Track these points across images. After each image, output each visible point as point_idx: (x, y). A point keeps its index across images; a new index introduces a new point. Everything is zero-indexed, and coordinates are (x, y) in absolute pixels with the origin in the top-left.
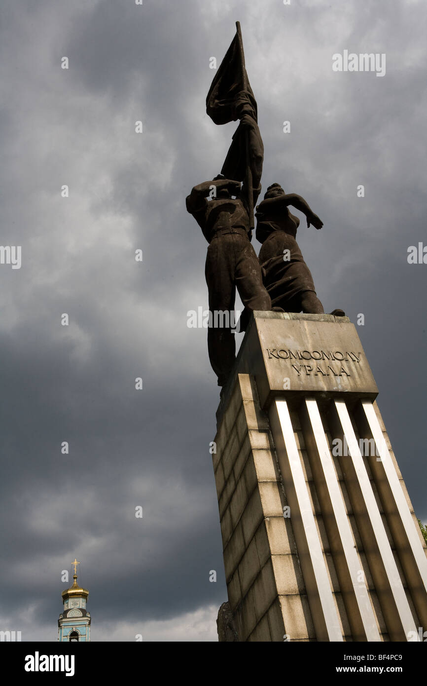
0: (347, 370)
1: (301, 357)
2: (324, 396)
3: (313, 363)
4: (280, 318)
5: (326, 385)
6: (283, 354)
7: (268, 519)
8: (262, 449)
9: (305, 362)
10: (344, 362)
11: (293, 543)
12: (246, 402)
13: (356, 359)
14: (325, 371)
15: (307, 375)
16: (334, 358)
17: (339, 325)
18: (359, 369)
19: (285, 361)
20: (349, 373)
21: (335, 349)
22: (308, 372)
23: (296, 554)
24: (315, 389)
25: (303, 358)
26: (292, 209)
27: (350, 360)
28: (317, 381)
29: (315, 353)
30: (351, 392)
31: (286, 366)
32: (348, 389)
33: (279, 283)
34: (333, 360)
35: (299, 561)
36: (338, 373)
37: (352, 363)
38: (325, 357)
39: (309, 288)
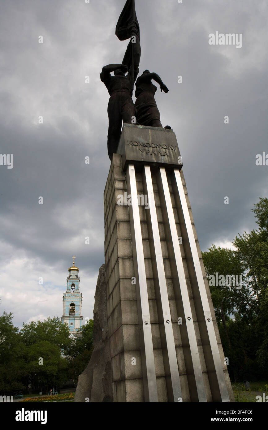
0: (168, 153)
1: (144, 146)
2: (154, 165)
3: (151, 149)
4: (137, 127)
5: (156, 159)
6: (136, 144)
7: (118, 222)
8: (120, 189)
9: (147, 148)
10: (167, 150)
11: (130, 234)
12: (115, 167)
13: (173, 149)
14: (156, 153)
15: (147, 154)
16: (162, 147)
17: (167, 133)
18: (174, 154)
19: (136, 147)
20: (168, 155)
21: (163, 143)
22: (147, 153)
23: (130, 239)
24: (150, 161)
25: (146, 146)
26: (154, 82)
27: (170, 149)
28: (152, 157)
29: (153, 144)
30: (168, 164)
31: (136, 149)
32: (167, 162)
33: (143, 116)
34: (161, 148)
35: (131, 243)
36: (163, 154)
37: (171, 150)
38: (157, 147)
39: (157, 118)
